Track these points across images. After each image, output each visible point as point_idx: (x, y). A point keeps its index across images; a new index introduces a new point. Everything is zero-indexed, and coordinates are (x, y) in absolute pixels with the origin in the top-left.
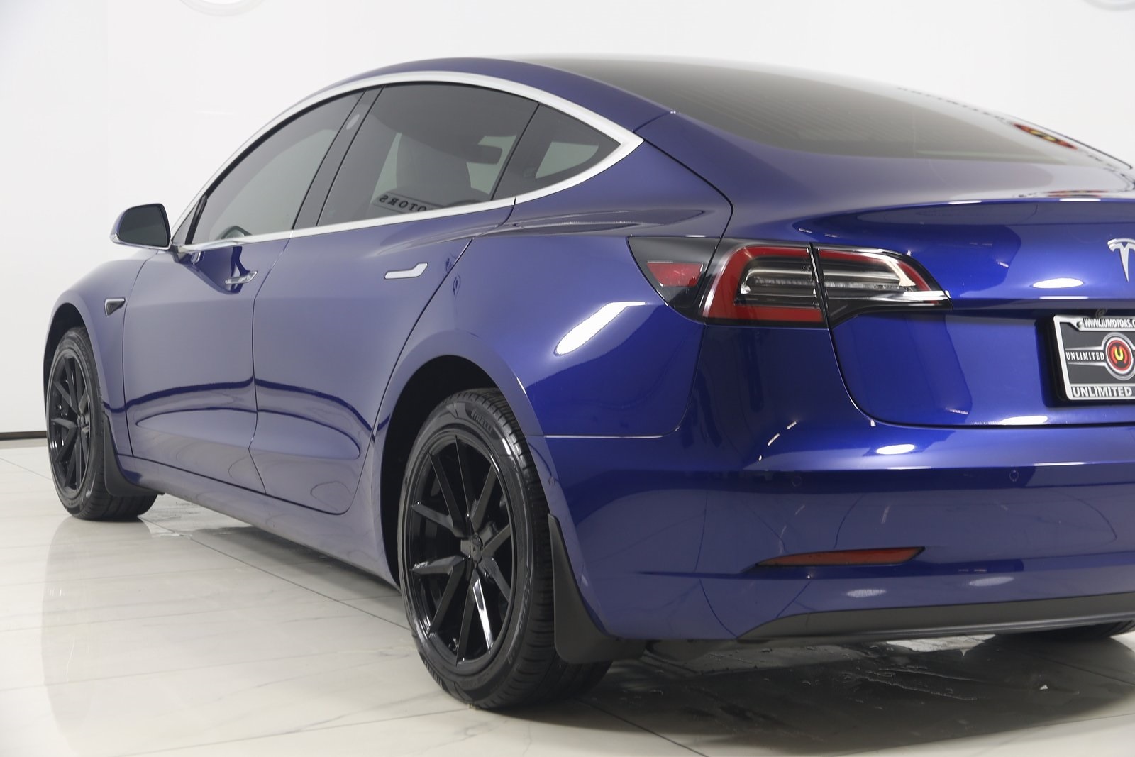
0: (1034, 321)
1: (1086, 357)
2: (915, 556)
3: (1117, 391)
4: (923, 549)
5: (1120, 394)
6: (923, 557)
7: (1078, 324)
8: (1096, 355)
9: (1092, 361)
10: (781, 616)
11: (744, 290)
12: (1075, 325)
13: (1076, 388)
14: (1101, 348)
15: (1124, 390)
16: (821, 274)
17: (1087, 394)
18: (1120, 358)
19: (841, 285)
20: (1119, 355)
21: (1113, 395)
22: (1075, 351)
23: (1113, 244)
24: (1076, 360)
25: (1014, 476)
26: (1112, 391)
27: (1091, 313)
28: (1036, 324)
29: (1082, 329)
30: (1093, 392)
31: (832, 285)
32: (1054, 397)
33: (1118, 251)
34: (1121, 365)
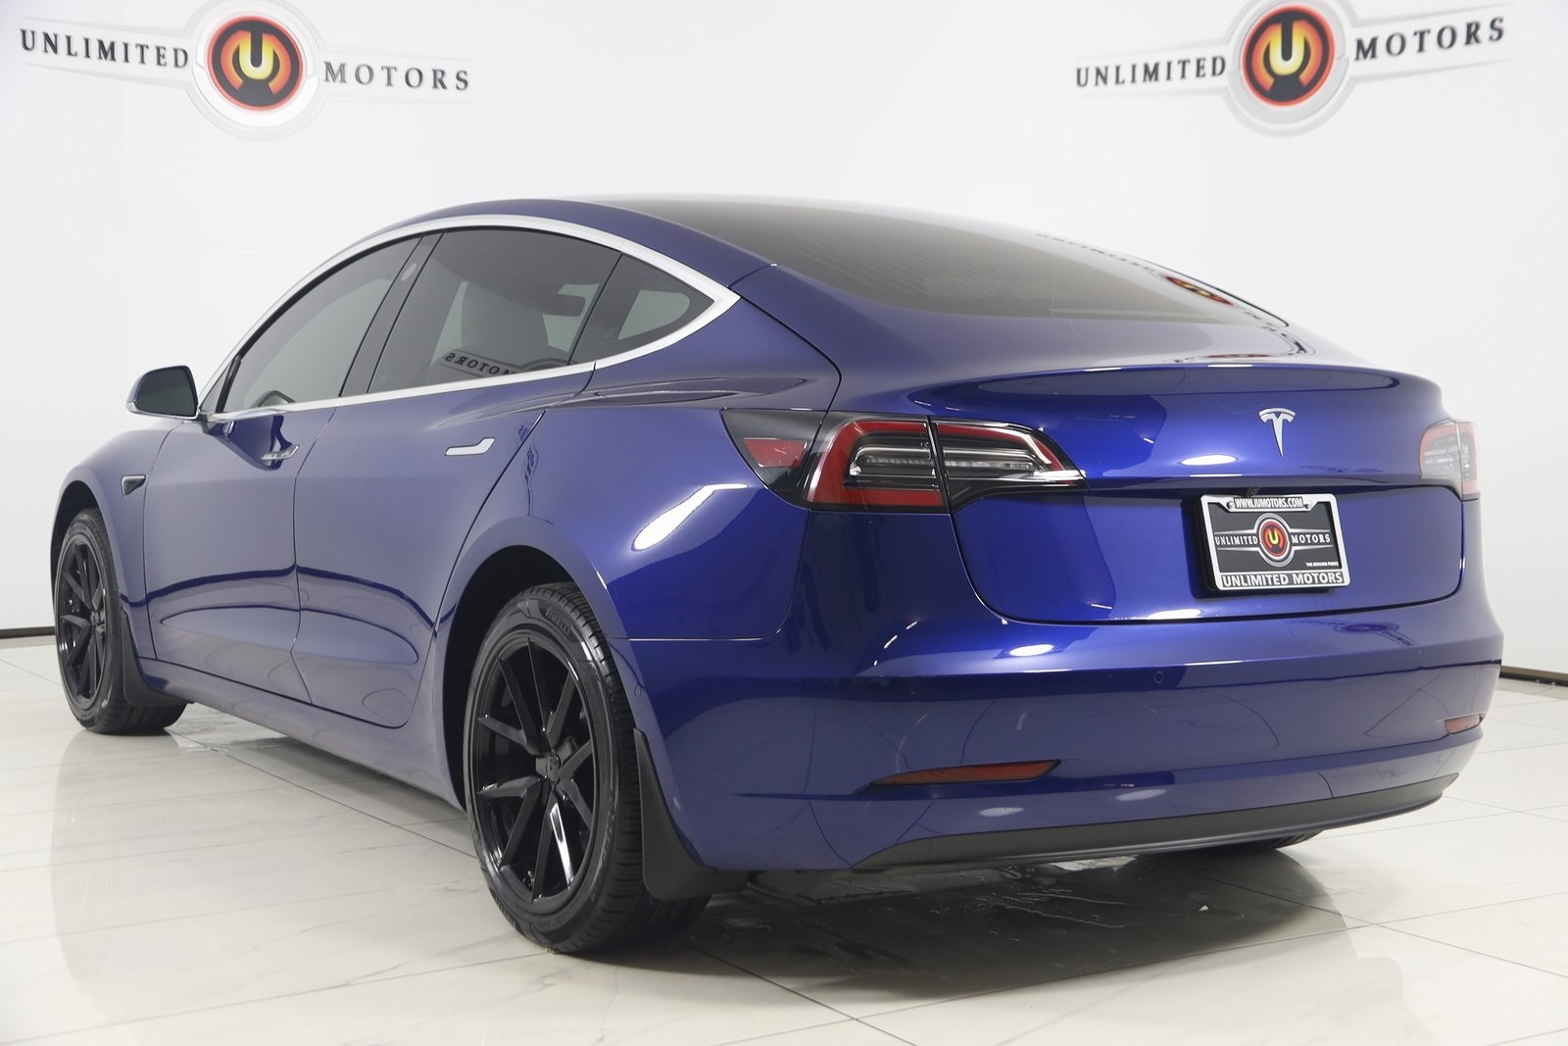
0: (1180, 501)
1: (1237, 542)
2: (1048, 772)
3: (1272, 579)
4: (1059, 762)
5: (1275, 583)
6: (1058, 772)
7: (1228, 505)
8: (1247, 540)
9: (1245, 546)
10: (902, 840)
11: (854, 471)
12: (1225, 506)
13: (1226, 576)
14: (1254, 531)
15: (1279, 577)
16: (939, 451)
17: (1239, 584)
18: (1275, 542)
19: (964, 464)
20: (1274, 539)
21: (1268, 584)
22: (1225, 536)
23: (1265, 415)
24: (1226, 546)
25: (1159, 677)
26: (1266, 579)
27: (1243, 493)
28: (1182, 505)
29: (1233, 510)
30: (1246, 581)
31: (954, 464)
32: (1202, 587)
33: (1271, 421)
34: (1277, 550)
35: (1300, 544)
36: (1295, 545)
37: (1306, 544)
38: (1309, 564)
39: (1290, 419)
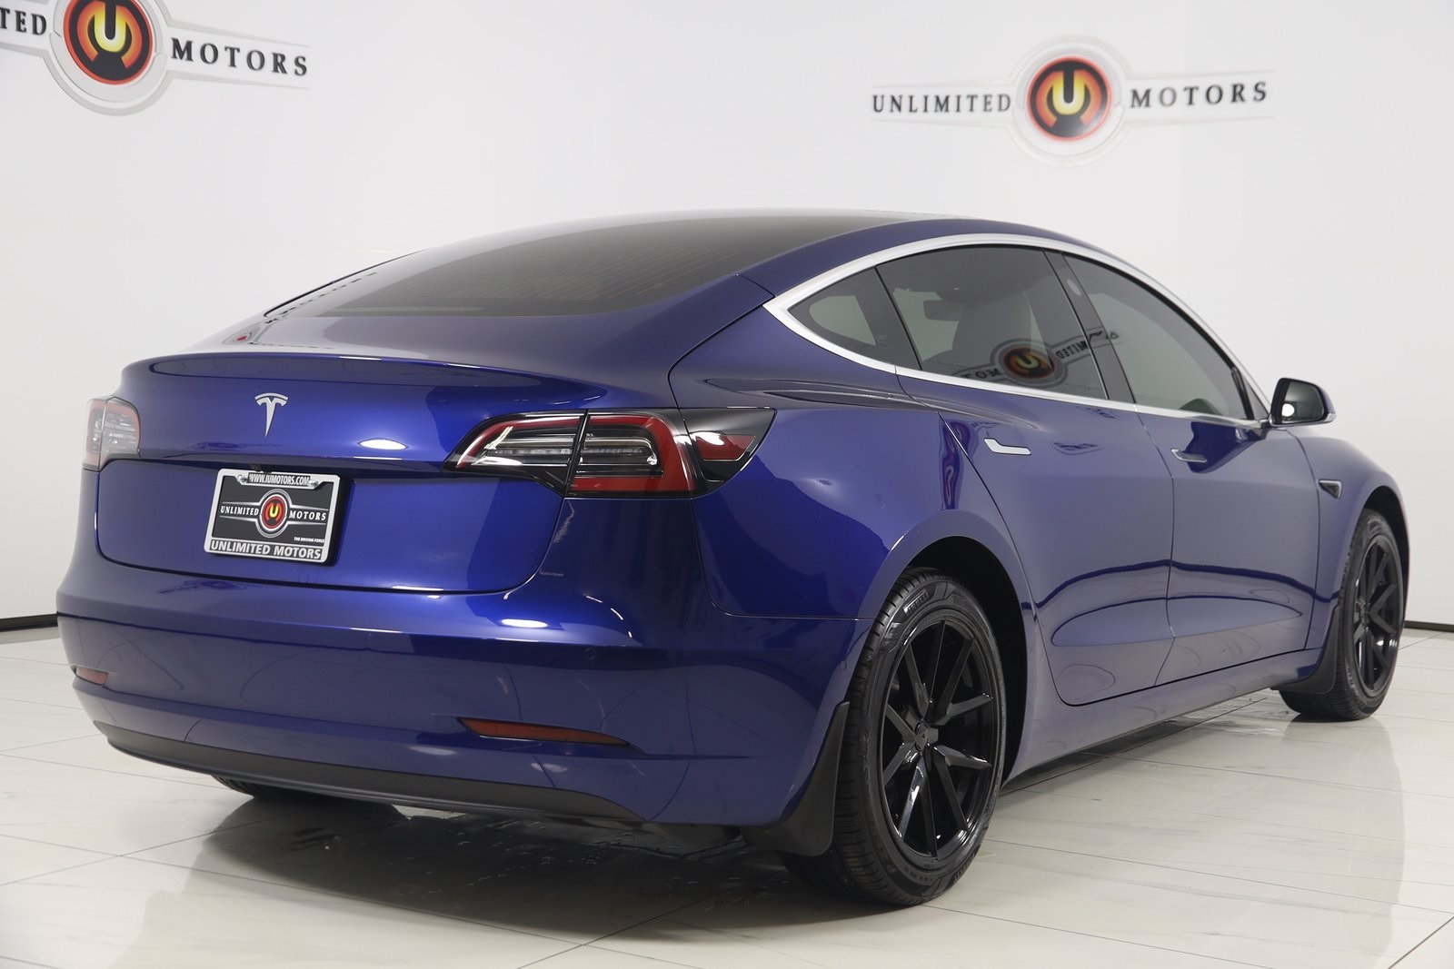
1: (240, 512)
3: (255, 548)
4: (107, 674)
5: (257, 552)
9: (245, 516)
12: (239, 479)
13: (214, 541)
14: (258, 504)
15: (262, 547)
17: (224, 549)
18: (273, 515)
20: (274, 512)
21: (253, 553)
22: (231, 505)
23: (260, 399)
24: (229, 514)
26: (251, 547)
34: (272, 522)
35: (296, 519)
36: (292, 520)
37: (302, 520)
38: (297, 539)
39: (283, 403)
